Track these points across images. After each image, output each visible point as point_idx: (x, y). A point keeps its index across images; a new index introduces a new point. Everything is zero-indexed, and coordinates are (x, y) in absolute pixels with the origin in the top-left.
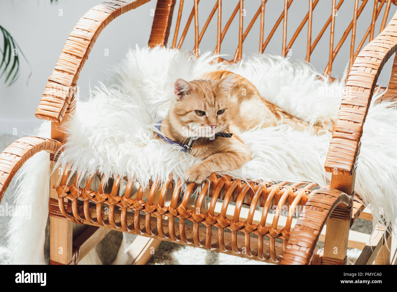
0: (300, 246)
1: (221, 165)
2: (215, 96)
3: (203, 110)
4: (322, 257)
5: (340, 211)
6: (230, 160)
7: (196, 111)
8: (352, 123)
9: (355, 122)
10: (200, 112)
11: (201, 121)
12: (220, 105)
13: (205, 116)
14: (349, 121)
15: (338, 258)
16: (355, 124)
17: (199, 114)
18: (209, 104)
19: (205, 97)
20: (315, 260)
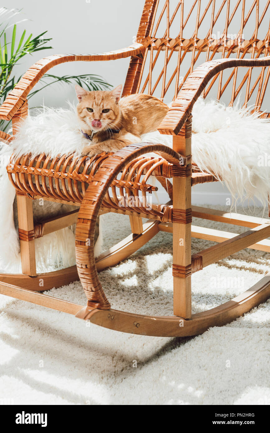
0: (107, 168)
1: (112, 148)
2: (103, 99)
3: (91, 107)
4: (172, 209)
5: (179, 170)
6: (119, 146)
7: (87, 108)
8: (185, 101)
9: (187, 100)
10: (90, 109)
11: (89, 115)
12: (105, 105)
13: (93, 113)
14: (183, 99)
15: (182, 209)
16: (187, 101)
17: (89, 111)
18: (96, 103)
19: (95, 99)
20: (167, 211)
